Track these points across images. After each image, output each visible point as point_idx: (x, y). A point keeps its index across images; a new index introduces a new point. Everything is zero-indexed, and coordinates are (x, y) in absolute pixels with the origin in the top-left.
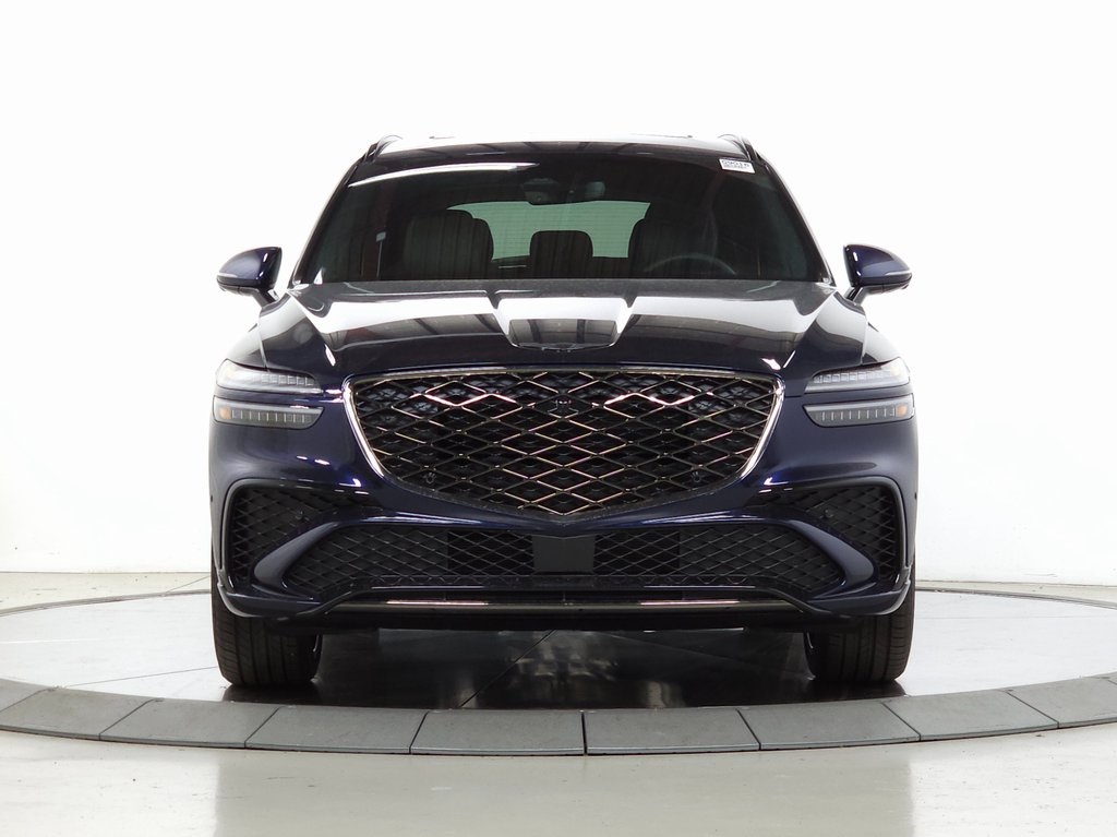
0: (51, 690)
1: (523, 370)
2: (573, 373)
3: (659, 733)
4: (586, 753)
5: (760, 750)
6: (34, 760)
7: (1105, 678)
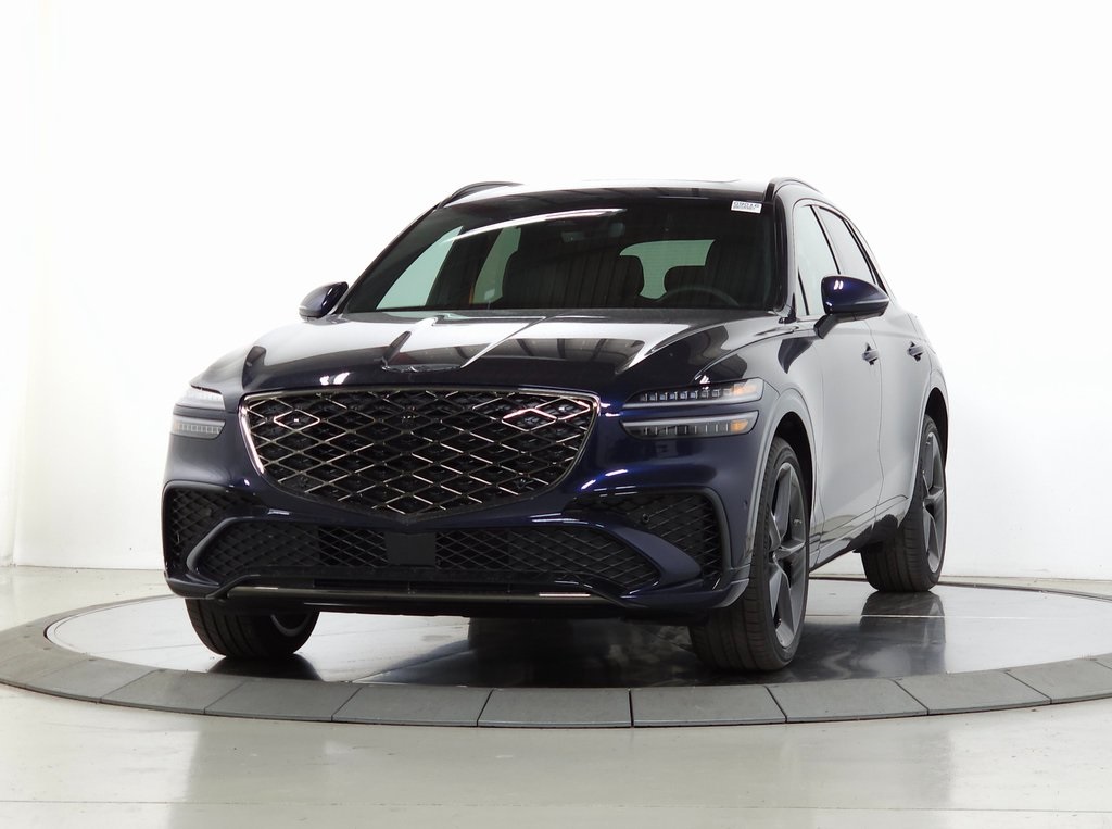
0: (162, 671)
1: (382, 389)
2: (421, 392)
3: (698, 708)
4: (633, 725)
5: (786, 722)
6: (149, 731)
7: (1093, 659)
